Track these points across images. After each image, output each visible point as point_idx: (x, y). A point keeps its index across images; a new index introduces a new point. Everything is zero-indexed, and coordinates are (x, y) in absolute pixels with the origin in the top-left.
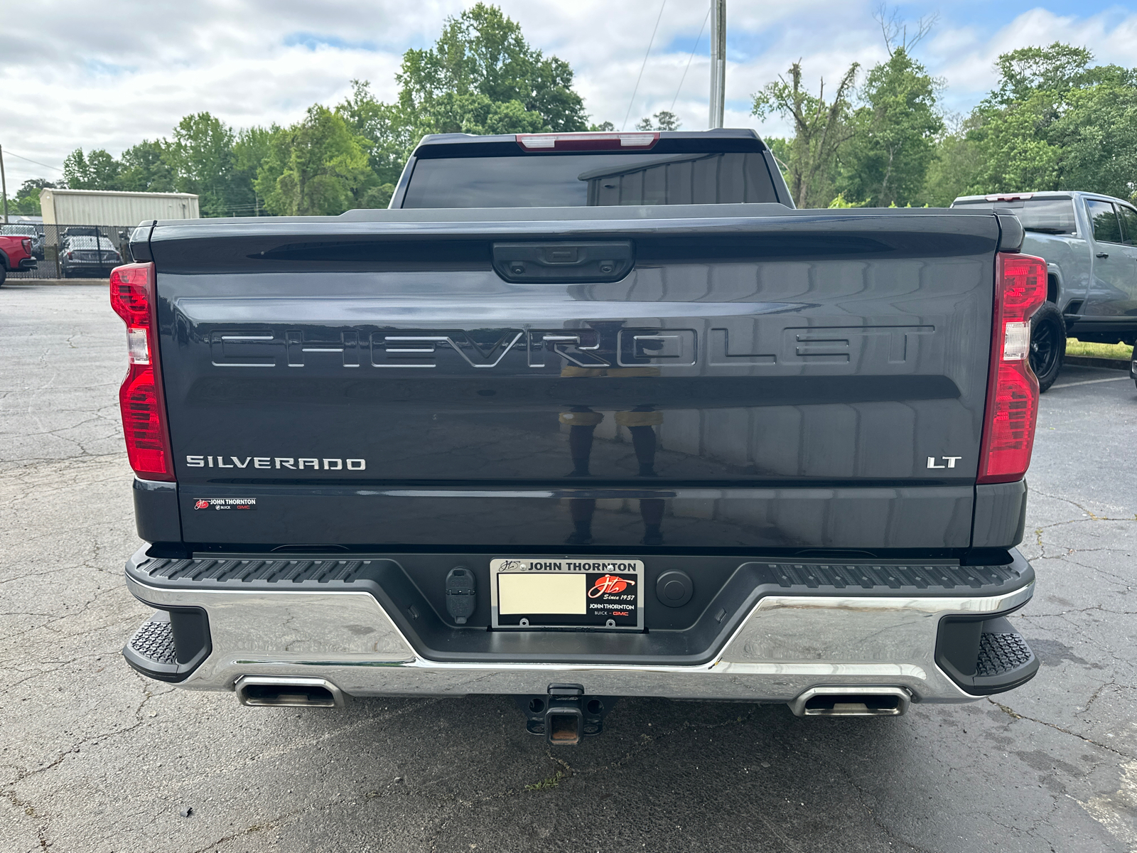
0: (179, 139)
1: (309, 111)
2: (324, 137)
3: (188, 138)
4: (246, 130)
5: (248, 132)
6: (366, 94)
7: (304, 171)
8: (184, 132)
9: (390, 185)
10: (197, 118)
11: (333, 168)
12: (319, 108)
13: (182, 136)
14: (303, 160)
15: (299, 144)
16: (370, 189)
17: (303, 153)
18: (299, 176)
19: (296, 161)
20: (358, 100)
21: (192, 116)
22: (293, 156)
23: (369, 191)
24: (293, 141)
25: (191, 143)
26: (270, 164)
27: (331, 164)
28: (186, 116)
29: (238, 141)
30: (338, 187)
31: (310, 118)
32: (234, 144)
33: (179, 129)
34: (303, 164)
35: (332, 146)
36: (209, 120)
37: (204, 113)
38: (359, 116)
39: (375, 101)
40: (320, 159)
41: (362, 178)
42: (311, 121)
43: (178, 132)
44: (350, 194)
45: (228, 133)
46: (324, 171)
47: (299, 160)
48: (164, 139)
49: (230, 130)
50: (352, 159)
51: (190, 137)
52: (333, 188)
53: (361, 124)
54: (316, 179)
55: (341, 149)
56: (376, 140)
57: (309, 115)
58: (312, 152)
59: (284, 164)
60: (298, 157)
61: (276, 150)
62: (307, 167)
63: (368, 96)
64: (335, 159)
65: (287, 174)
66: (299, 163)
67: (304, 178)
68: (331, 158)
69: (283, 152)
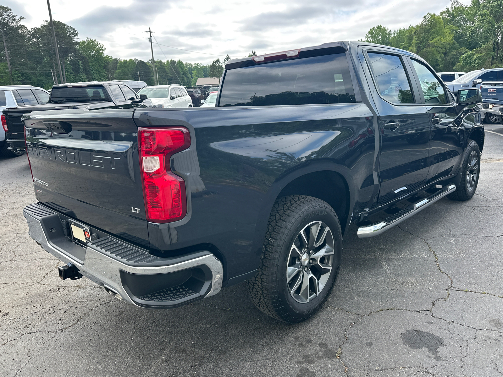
0: (368, 39)
1: (425, 17)
2: (431, 29)
3: (371, 38)
4: (397, 30)
5: (397, 31)
6: (458, 3)
7: (419, 47)
8: (370, 36)
9: (464, 48)
10: (376, 28)
11: (433, 43)
12: (430, 15)
13: (369, 37)
14: (419, 41)
15: (417, 34)
16: (453, 51)
17: (419, 38)
18: (416, 50)
19: (415, 42)
20: (453, 7)
21: (374, 28)
22: (414, 40)
23: (452, 52)
24: (415, 33)
25: (372, 40)
26: (404, 45)
27: (433, 42)
28: (371, 28)
29: (393, 36)
30: (435, 52)
31: (424, 21)
32: (391, 38)
33: (368, 34)
34: (419, 43)
35: (434, 33)
36: (381, 28)
37: (379, 26)
38: (453, 15)
39: (463, 5)
40: (427, 40)
41: (448, 46)
42: (425, 22)
43: (367, 36)
44: (442, 55)
45: (389, 33)
46: (429, 45)
47: (416, 42)
48: (361, 40)
49: (390, 32)
50: (444, 38)
51: (372, 37)
52: (433, 54)
53: (453, 19)
54: (424, 50)
55: (439, 33)
56: (460, 26)
57: (424, 19)
58: (424, 37)
59: (410, 44)
60: (416, 40)
61: (408, 38)
62: (420, 45)
63: (459, 4)
64: (435, 39)
65: (411, 49)
66: (416, 43)
67: (418, 50)
68: (433, 39)
69: (410, 38)
